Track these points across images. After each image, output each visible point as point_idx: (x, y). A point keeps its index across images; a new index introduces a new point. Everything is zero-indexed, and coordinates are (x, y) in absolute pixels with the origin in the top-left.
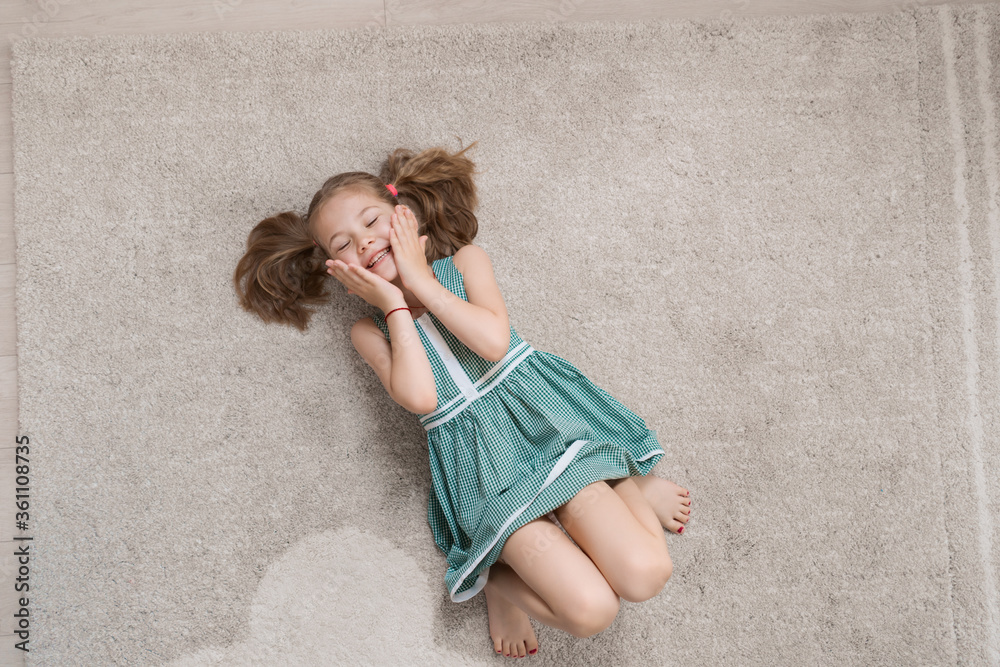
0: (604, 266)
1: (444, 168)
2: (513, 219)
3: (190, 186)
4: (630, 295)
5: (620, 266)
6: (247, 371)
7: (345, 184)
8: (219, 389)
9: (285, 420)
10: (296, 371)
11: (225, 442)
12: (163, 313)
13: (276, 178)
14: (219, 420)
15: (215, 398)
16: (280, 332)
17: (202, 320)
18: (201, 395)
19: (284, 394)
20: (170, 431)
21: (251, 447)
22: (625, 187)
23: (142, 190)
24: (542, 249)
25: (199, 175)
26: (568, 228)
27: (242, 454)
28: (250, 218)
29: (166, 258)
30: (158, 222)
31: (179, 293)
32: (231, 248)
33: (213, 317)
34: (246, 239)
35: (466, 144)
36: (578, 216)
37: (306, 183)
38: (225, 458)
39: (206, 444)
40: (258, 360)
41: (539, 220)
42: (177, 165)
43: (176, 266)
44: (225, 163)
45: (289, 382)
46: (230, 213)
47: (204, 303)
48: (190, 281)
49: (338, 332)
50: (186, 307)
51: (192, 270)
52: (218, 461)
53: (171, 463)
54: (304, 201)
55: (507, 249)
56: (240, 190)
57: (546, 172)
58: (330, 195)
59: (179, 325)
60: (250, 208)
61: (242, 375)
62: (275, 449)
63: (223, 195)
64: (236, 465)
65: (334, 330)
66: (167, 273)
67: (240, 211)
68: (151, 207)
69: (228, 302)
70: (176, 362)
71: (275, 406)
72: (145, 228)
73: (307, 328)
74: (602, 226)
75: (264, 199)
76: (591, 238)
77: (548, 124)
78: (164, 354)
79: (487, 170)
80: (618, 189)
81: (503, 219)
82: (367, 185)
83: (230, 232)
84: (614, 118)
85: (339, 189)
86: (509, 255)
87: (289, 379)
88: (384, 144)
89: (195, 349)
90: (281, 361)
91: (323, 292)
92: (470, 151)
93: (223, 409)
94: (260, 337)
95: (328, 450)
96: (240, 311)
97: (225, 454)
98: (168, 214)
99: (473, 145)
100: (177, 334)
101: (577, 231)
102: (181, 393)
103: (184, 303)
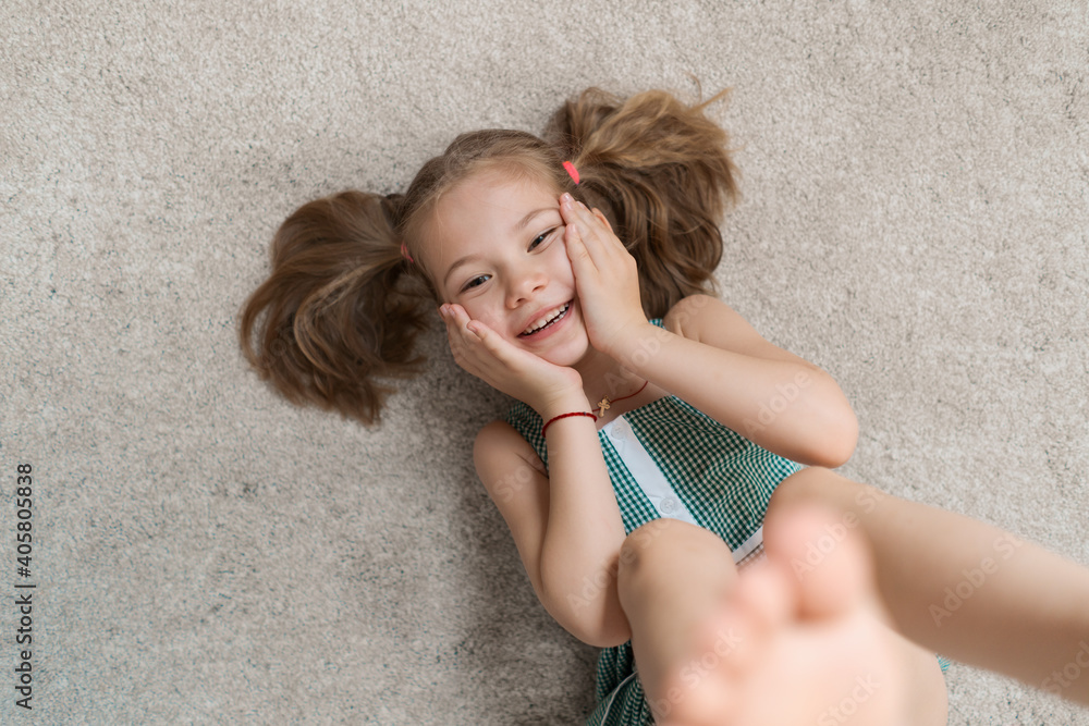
0: (940, 349)
1: (673, 139)
2: (782, 246)
3: (167, 125)
4: (981, 406)
5: (969, 349)
6: (260, 490)
7: (494, 154)
8: (204, 520)
9: (327, 587)
10: (352, 498)
11: (211, 618)
12: (104, 369)
13: (336, 125)
14: (202, 577)
15: (196, 536)
16: (326, 423)
17: (178, 388)
18: (169, 530)
19: (327, 539)
20: (108, 591)
21: (260, 631)
22: (996, 203)
23: (72, 124)
24: (830, 306)
25: (186, 105)
26: (883, 271)
27: (242, 641)
28: (281, 199)
29: (113, 264)
30: (101, 193)
31: (137, 333)
32: (241, 255)
33: (200, 384)
34: (271, 238)
35: (708, 90)
36: (904, 249)
37: (394, 140)
38: (210, 646)
39: (175, 620)
40: (282, 472)
41: (831, 252)
42: (143, 80)
43: (132, 282)
44: (238, 86)
45: (337, 517)
46: (244, 188)
47: (183, 357)
48: (159, 312)
49: (436, 431)
50: (148, 360)
51: (164, 290)
52: (197, 652)
53: (109, 649)
54: (390, 176)
55: (765, 302)
56: (266, 143)
57: (854, 160)
58: (463, 174)
59: (133, 394)
60: (283, 179)
61: (249, 500)
62: (304, 637)
63: (232, 149)
64: (229, 660)
65: (428, 426)
66: (113, 292)
67: (263, 185)
68: (87, 161)
69: (230, 358)
70: (124, 464)
71: (310, 557)
72: (74, 201)
73: (379, 419)
74: (945, 272)
75: (310, 165)
76: (922, 294)
77: (868, 67)
78: (103, 447)
79: (744, 148)
80: (983, 206)
81: (765, 245)
82: (534, 159)
83: (241, 223)
84: (993, 67)
85: (481, 162)
86: (770, 314)
87: (337, 512)
88: (551, 77)
89: (163, 442)
90: (325, 478)
91: (413, 355)
92: (713, 106)
93: (210, 559)
94: (287, 429)
95: (402, 647)
96: (252, 377)
97: (210, 640)
98: (122, 178)
99: (723, 94)
100: (128, 412)
101: (897, 278)
102: (132, 522)
103: (146, 353)
